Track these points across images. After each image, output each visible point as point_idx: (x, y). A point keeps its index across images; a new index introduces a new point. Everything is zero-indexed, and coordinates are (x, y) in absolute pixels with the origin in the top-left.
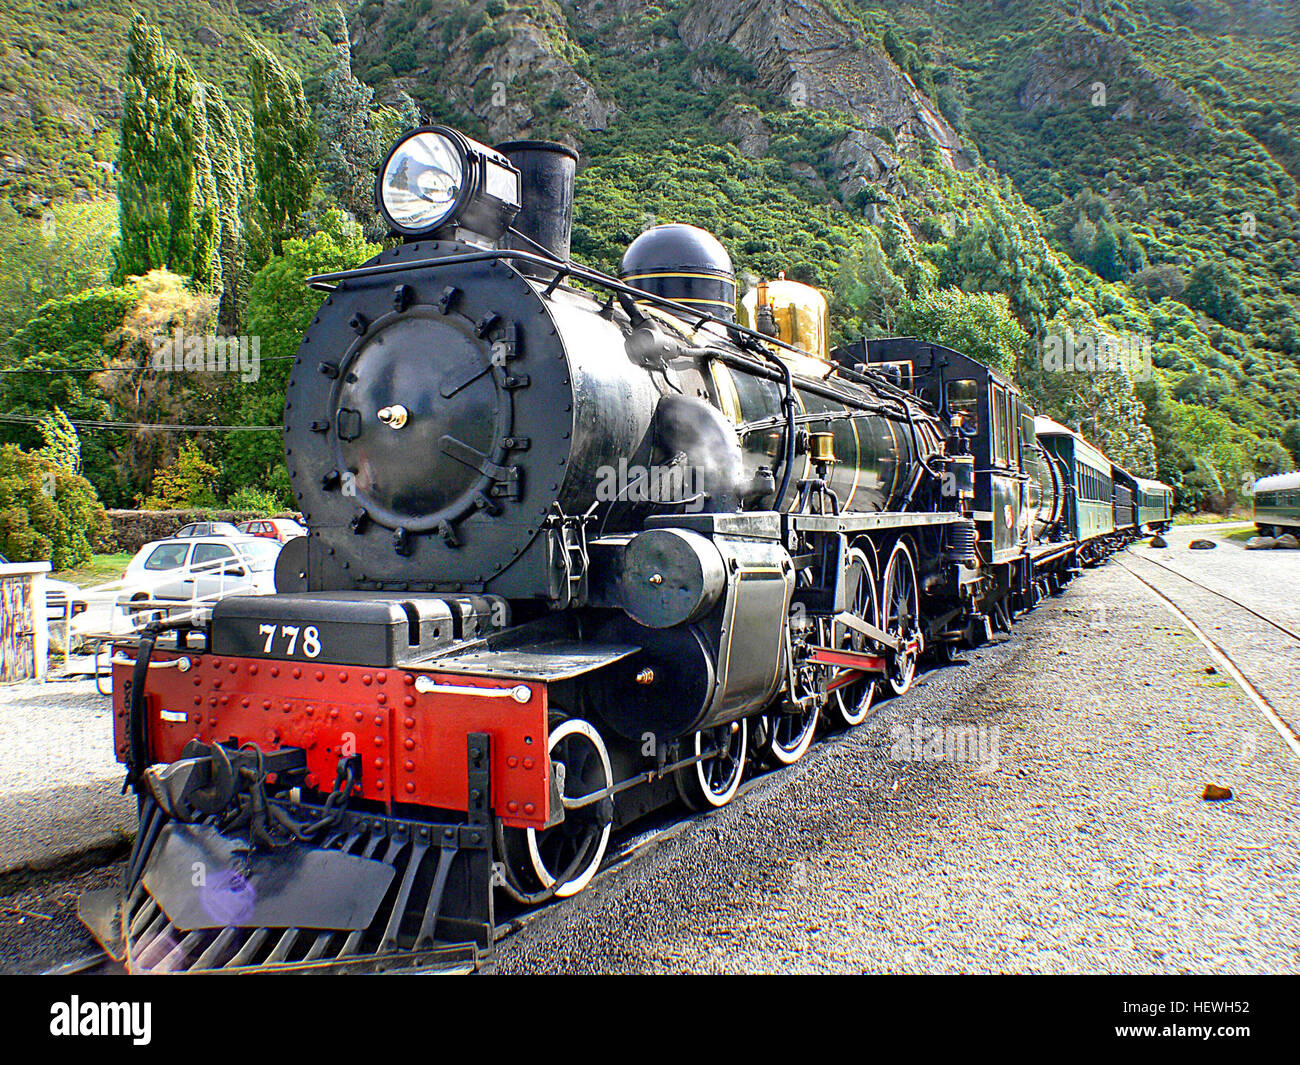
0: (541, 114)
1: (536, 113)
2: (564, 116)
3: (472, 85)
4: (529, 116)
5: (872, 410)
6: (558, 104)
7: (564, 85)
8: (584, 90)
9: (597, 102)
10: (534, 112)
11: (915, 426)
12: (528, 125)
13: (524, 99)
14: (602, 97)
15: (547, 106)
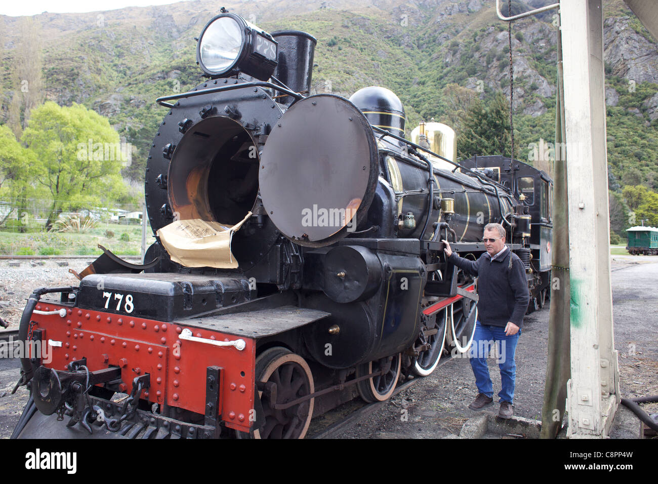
0: (527, 92)
1: (526, 92)
2: (536, 93)
3: (499, 80)
4: (523, 93)
5: (478, 189)
6: (534, 88)
7: (535, 80)
8: (543, 81)
9: (548, 86)
10: (525, 91)
11: (500, 199)
12: (522, 96)
13: (521, 87)
14: (550, 84)
15: (529, 89)
